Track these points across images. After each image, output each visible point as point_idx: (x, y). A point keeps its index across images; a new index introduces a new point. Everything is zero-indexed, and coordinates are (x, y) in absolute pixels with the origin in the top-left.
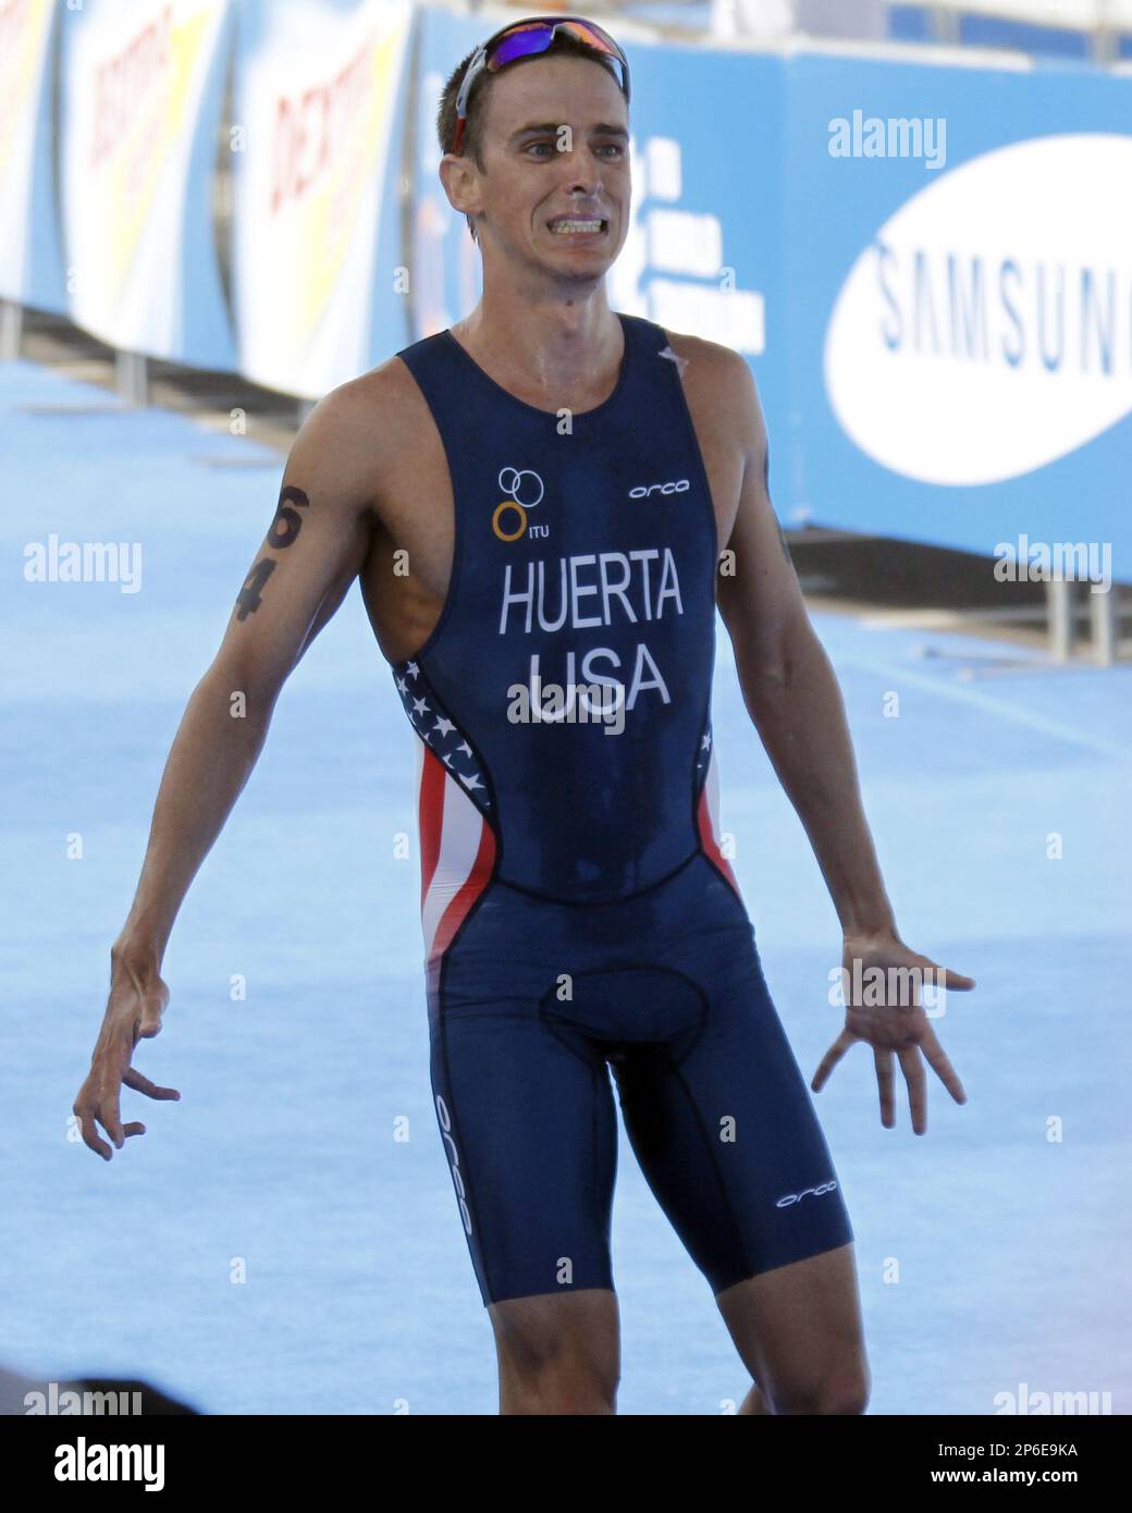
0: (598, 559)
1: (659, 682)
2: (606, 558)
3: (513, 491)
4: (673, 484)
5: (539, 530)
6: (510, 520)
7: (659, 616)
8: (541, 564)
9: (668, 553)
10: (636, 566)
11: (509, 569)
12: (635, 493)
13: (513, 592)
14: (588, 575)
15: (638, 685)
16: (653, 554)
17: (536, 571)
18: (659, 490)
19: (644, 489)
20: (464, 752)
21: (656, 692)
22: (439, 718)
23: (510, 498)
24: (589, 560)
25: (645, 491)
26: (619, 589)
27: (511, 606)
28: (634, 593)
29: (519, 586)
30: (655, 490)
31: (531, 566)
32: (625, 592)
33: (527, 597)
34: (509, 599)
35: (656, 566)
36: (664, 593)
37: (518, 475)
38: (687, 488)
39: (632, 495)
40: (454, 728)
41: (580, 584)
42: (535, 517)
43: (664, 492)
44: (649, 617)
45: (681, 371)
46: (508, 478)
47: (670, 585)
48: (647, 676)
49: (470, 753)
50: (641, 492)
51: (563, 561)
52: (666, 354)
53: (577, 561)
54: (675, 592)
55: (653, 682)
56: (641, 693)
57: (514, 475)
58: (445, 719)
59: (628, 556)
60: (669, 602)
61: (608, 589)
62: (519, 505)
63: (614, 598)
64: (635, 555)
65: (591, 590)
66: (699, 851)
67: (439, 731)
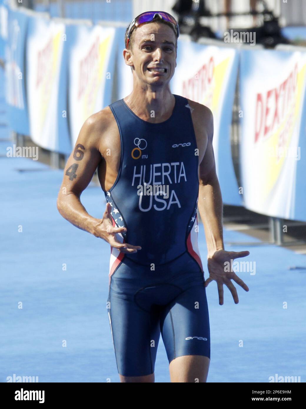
0: (162, 165)
1: (177, 202)
2: (164, 165)
3: (138, 145)
4: (185, 144)
5: (145, 156)
6: (137, 153)
7: (179, 182)
8: (145, 166)
9: (182, 163)
10: (173, 167)
11: (135, 167)
12: (174, 146)
13: (136, 174)
14: (158, 170)
15: (171, 202)
16: (178, 164)
17: (143, 168)
18: (181, 145)
19: (177, 145)
20: (120, 219)
21: (176, 204)
22: (115, 209)
23: (137, 147)
24: (159, 165)
25: (177, 146)
26: (167, 174)
27: (136, 178)
28: (172, 175)
29: (138, 172)
30: (180, 145)
31: (142, 167)
32: (169, 175)
33: (140, 176)
34: (135, 176)
35: (178, 167)
36: (181, 175)
37: (140, 140)
38: (190, 145)
39: (173, 147)
40: (118, 212)
41: (156, 172)
42: (144, 152)
43: (182, 146)
44: (176, 182)
45: (191, 112)
46: (137, 141)
47: (183, 173)
48: (174, 199)
49: (122, 219)
50: (176, 146)
51: (151, 166)
52: (187, 106)
53: (155, 165)
54: (184, 175)
55: (176, 202)
56: (172, 205)
57: (138, 140)
58: (116, 209)
59: (170, 164)
60: (182, 178)
61: (164, 174)
62: (139, 149)
63: (166, 176)
64: (173, 164)
65: (159, 174)
66: (187, 251)
67: (114, 212)
